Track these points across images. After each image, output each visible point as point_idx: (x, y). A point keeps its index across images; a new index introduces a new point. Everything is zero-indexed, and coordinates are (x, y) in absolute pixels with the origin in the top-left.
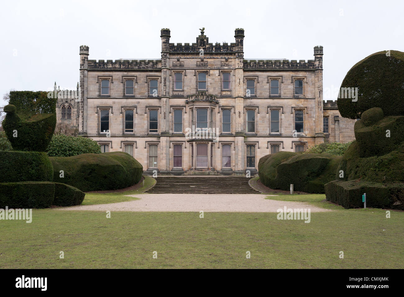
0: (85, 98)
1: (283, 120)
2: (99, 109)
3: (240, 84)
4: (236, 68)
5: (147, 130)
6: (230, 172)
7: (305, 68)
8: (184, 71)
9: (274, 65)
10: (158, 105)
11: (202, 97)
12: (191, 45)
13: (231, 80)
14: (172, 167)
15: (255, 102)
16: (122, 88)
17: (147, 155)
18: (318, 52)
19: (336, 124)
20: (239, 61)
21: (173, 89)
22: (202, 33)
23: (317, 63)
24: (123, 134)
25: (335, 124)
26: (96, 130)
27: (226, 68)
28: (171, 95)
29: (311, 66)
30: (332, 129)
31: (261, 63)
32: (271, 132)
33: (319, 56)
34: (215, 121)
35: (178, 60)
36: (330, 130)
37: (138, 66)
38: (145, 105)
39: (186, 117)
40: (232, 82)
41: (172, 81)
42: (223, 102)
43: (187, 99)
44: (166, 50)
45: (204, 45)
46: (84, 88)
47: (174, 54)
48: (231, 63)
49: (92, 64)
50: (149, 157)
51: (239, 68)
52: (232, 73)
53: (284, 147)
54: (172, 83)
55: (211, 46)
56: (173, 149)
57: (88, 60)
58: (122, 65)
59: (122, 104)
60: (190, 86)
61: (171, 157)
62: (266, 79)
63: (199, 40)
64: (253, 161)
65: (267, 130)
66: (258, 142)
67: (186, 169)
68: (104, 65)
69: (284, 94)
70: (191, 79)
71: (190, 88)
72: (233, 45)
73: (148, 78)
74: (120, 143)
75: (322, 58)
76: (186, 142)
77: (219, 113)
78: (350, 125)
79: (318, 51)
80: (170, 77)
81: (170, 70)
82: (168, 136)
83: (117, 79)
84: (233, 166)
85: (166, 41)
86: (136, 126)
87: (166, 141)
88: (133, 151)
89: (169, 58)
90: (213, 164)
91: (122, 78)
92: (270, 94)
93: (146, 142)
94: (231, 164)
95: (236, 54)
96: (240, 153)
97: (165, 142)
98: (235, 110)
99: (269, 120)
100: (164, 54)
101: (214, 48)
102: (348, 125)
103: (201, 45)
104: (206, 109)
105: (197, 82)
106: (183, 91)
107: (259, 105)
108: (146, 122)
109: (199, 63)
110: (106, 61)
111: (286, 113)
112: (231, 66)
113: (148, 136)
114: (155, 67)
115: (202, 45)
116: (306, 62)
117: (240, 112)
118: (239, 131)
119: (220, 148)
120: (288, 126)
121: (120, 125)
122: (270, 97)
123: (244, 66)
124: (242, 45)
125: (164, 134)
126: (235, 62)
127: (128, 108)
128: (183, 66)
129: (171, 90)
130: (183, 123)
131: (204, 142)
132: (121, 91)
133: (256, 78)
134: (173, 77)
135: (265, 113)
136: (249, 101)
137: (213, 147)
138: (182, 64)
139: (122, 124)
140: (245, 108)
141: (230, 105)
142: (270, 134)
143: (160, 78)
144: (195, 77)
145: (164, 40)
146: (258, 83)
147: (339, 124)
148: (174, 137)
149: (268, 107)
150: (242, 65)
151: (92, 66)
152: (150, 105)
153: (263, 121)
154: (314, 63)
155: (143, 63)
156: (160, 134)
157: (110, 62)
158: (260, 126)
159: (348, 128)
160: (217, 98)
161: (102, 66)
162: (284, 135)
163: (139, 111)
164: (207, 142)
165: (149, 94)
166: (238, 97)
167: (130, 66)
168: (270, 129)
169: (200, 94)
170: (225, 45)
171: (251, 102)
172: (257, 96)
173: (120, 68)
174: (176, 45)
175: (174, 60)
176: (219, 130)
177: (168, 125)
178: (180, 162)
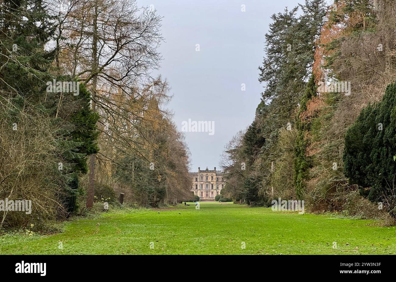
8: (203, 176)
10: (198, 183)
12: (205, 170)
20: (215, 174)
22: (207, 168)
27: (212, 175)
28: (200, 181)
39: (204, 186)
40: (213, 178)
41: (201, 178)
42: (212, 183)
43: (204, 182)
55: (209, 171)
56: (201, 193)
62: (221, 178)
66: (219, 191)
73: (195, 177)
76: (204, 191)
77: (211, 185)
96: (215, 194)
98: (214, 184)
100: (199, 172)
104: (208, 184)
105: (206, 178)
108: (195, 187)
109: (206, 174)
113: (196, 190)
114: (197, 174)
118: (215, 189)
119: (211, 193)
124: (216, 170)
125: (199, 190)
131: (208, 191)
136: (217, 182)
143: (198, 177)
160: (210, 182)
169: (207, 181)
174: (201, 170)
175: (201, 174)
176: (211, 189)
177: (200, 188)
178: (202, 196)
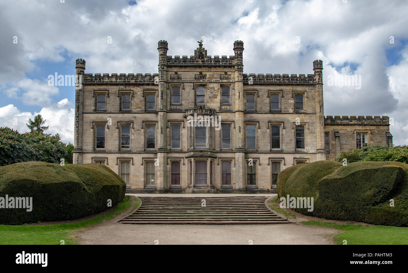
0: (81, 112)
1: (284, 136)
2: (95, 124)
3: (240, 98)
4: (236, 81)
5: (143, 146)
6: (231, 190)
7: (305, 82)
8: (182, 85)
9: (274, 79)
10: (155, 119)
11: (201, 111)
12: (189, 57)
13: (230, 94)
14: (170, 185)
15: (255, 116)
16: (119, 102)
17: (144, 173)
18: (318, 66)
19: (337, 140)
20: (238, 74)
21: (171, 103)
22: (201, 45)
23: (317, 78)
24: (120, 150)
25: (335, 140)
26: (92, 146)
27: (225, 81)
28: (169, 109)
29: (311, 80)
30: (333, 145)
31: (260, 77)
32: (272, 148)
33: (319, 70)
34: (215, 136)
35: (176, 73)
36: (331, 146)
37: (135, 80)
38: (142, 120)
39: (184, 132)
40: (232, 95)
41: (169, 95)
42: (222, 116)
43: (185, 114)
44: (163, 63)
45: (203, 58)
46: (79, 102)
47: (171, 67)
48: (230, 77)
49: (88, 78)
50: (146, 174)
51: (239, 80)
52: (231, 87)
53: (286, 163)
54: (169, 96)
55: (210, 58)
56: (171, 166)
57: (84, 74)
58: (118, 79)
59: (118, 119)
60: (188, 99)
61: (168, 175)
62: (266, 94)
63: (197, 53)
64: (253, 178)
65: (268, 146)
67: (184, 187)
68: (100, 79)
69: (285, 109)
70: (189, 92)
71: (188, 102)
73: (145, 91)
74: (116, 159)
75: (322, 72)
76: (185, 158)
78: (350, 141)
80: (168, 90)
81: (168, 84)
82: (166, 152)
83: (114, 93)
84: (234, 184)
85: (163, 53)
86: (133, 141)
87: (164, 157)
88: (128, 168)
89: (167, 71)
90: (213, 182)
91: (119, 92)
92: (270, 108)
93: (143, 158)
94: (231, 181)
95: (236, 67)
96: (241, 170)
97: (162, 158)
98: (235, 125)
99: (270, 135)
100: (161, 66)
101: (213, 61)
102: (348, 141)
103: (199, 58)
105: (195, 95)
106: (181, 105)
107: (259, 119)
108: (142, 137)
109: (197, 76)
110: (102, 75)
111: (287, 129)
112: (231, 79)
113: (145, 152)
114: (153, 80)
115: (201, 57)
117: (240, 127)
118: (239, 147)
119: (220, 164)
120: (289, 141)
121: (116, 140)
122: (271, 112)
123: (243, 80)
124: (242, 58)
126: (235, 76)
127: (125, 123)
128: (181, 79)
129: (169, 104)
130: (181, 138)
131: (203, 158)
132: (117, 106)
133: (256, 92)
134: (171, 91)
135: (266, 129)
136: (249, 116)
137: (213, 163)
138: (180, 77)
139: (118, 140)
140: (245, 123)
141: (229, 119)
142: (271, 150)
143: (157, 92)
144: (193, 90)
145: (162, 52)
146: (258, 97)
147: (339, 140)
148: (171, 153)
149: (269, 122)
150: (241, 79)
151: (88, 80)
152: (147, 120)
153: (264, 137)
154: (314, 77)
155: (139, 76)
156: (157, 150)
157: (106, 75)
158: (260, 141)
159: (348, 144)
160: (216, 112)
161: (98, 80)
162: (285, 151)
163: (135, 126)
164: (206, 158)
165: (145, 108)
166: (238, 111)
167: (126, 80)
168: (271, 145)
169: (199, 108)
170: (224, 58)
171: (251, 117)
172: (258, 111)
173: (117, 82)
174: (173, 57)
175: (172, 73)
176: (219, 146)
177: (165, 141)
178: (177, 179)
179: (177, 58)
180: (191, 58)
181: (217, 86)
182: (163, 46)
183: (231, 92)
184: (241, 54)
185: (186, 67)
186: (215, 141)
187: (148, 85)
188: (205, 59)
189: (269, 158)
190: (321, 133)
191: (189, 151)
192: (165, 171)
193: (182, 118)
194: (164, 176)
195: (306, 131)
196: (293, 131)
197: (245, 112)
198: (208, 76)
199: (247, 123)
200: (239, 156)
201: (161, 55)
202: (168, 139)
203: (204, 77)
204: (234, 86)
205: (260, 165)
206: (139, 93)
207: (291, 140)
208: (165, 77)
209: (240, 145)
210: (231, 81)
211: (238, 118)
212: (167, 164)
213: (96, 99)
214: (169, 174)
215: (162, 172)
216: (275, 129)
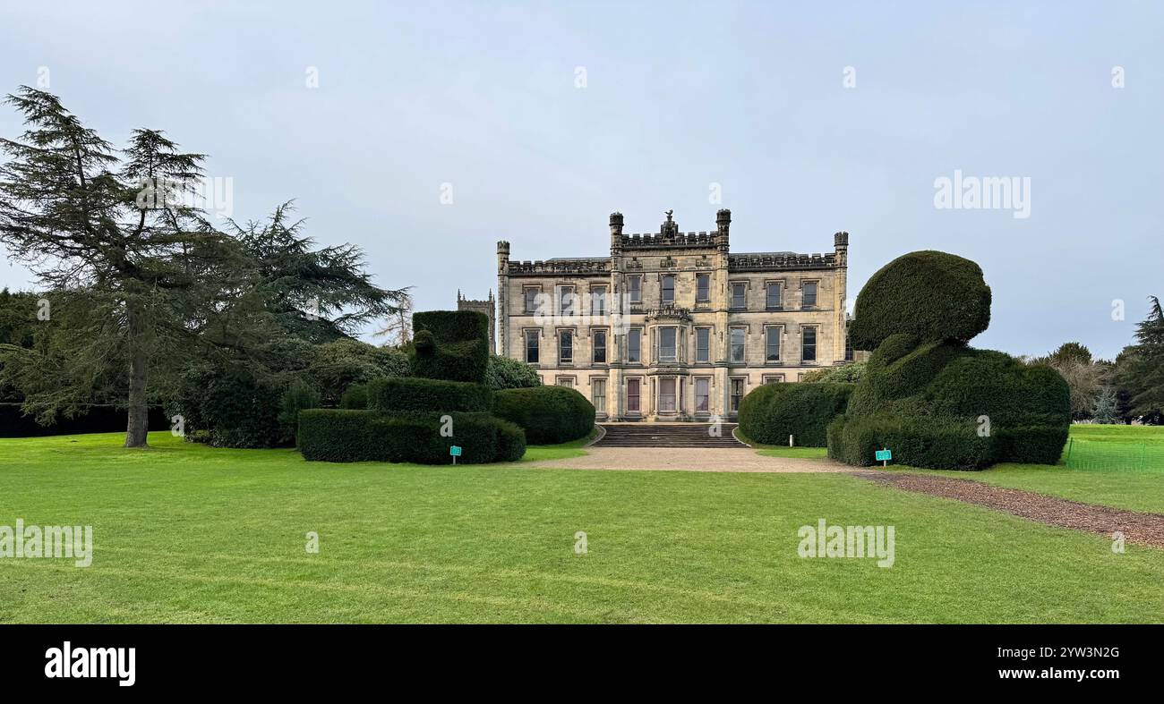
0: (506, 316)
1: (785, 343)
2: (525, 331)
3: (723, 291)
4: (718, 267)
5: (590, 360)
6: (707, 417)
7: (820, 265)
8: (643, 275)
9: (773, 262)
11: (668, 312)
12: (653, 236)
13: (710, 287)
14: (626, 410)
15: (744, 316)
16: (557, 300)
17: (592, 395)
18: (840, 242)
20: (722, 258)
22: (670, 218)
23: (838, 258)
24: (559, 365)
26: (524, 360)
27: (703, 268)
29: (829, 262)
30: (859, 354)
31: (754, 260)
32: (768, 360)
33: (842, 247)
34: (687, 345)
35: (635, 259)
36: (856, 356)
37: (578, 269)
39: (646, 341)
40: (712, 288)
42: (698, 318)
43: (647, 315)
44: (617, 245)
45: (672, 236)
46: (503, 301)
47: (628, 251)
48: (710, 262)
49: (515, 268)
50: (593, 398)
51: (722, 267)
52: (711, 276)
53: (786, 378)
54: (625, 291)
55: (682, 237)
56: (627, 386)
57: (508, 262)
58: (555, 268)
60: (651, 296)
62: (762, 284)
63: (664, 229)
65: (761, 357)
66: (748, 375)
67: (646, 414)
68: (530, 269)
69: (788, 305)
70: (653, 286)
71: (651, 299)
72: (713, 236)
73: (592, 285)
74: (555, 376)
75: (846, 250)
76: (646, 375)
77: (692, 334)
79: (842, 240)
80: (624, 283)
81: (623, 274)
82: (621, 368)
83: (550, 288)
84: (713, 409)
85: (617, 231)
86: (576, 353)
87: (618, 375)
89: (622, 257)
90: (684, 407)
91: (557, 286)
92: (767, 305)
93: (590, 376)
94: (710, 406)
95: (719, 248)
96: (722, 392)
97: (616, 376)
98: (715, 329)
99: (765, 343)
100: (614, 251)
101: (686, 240)
103: (667, 236)
104: (673, 329)
105: (661, 290)
106: (642, 303)
107: (750, 321)
108: (589, 348)
109: (664, 263)
110: (533, 263)
111: (790, 333)
112: (711, 266)
113: (592, 367)
114: (603, 269)
115: (669, 235)
116: (823, 256)
117: (722, 333)
118: (721, 360)
119: (694, 384)
120: (792, 351)
121: (553, 352)
122: (768, 310)
123: (729, 265)
124: (728, 234)
125: (618, 365)
126: (717, 260)
127: (565, 329)
128: (642, 267)
130: (641, 348)
131: (670, 376)
133: (747, 283)
134: (627, 284)
135: (760, 334)
136: (735, 316)
137: (684, 383)
138: (640, 264)
139: (556, 352)
140: (729, 327)
141: (708, 322)
142: (765, 363)
143: (609, 285)
144: (658, 282)
145: (614, 231)
146: (750, 289)
148: (628, 369)
149: (764, 324)
150: (726, 264)
151: (514, 270)
153: (757, 345)
154: (834, 257)
156: (609, 365)
157: (539, 264)
158: (750, 351)
160: (690, 313)
162: (786, 364)
163: (579, 333)
164: (673, 376)
166: (721, 311)
167: (567, 268)
168: (766, 356)
169: (666, 308)
170: (703, 236)
171: (738, 318)
172: (748, 308)
173: (553, 272)
174: (631, 236)
175: (628, 258)
176: (692, 359)
177: (620, 353)
178: (636, 403)
179: (637, 237)
180: (656, 236)
181: (690, 276)
182: (617, 221)
183: (712, 284)
184: (726, 230)
185: (648, 250)
186: (687, 353)
187: (596, 276)
188: (676, 237)
189: (763, 375)
190: (840, 339)
191: (651, 366)
192: (620, 393)
193: (643, 322)
194: (619, 400)
195: (819, 336)
196: (799, 335)
197: (730, 311)
198: (679, 262)
199: (731, 326)
200: (721, 372)
201: (615, 234)
202: (624, 350)
203: (673, 264)
204: (716, 275)
205: (749, 383)
206: (584, 288)
207: (796, 349)
208: (619, 265)
209: (722, 357)
210: (711, 268)
211: (720, 320)
212: (623, 384)
213: (526, 296)
214: (625, 397)
215: (616, 395)
216: (773, 332)
